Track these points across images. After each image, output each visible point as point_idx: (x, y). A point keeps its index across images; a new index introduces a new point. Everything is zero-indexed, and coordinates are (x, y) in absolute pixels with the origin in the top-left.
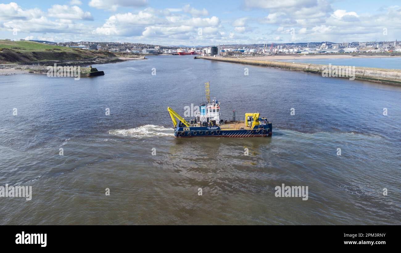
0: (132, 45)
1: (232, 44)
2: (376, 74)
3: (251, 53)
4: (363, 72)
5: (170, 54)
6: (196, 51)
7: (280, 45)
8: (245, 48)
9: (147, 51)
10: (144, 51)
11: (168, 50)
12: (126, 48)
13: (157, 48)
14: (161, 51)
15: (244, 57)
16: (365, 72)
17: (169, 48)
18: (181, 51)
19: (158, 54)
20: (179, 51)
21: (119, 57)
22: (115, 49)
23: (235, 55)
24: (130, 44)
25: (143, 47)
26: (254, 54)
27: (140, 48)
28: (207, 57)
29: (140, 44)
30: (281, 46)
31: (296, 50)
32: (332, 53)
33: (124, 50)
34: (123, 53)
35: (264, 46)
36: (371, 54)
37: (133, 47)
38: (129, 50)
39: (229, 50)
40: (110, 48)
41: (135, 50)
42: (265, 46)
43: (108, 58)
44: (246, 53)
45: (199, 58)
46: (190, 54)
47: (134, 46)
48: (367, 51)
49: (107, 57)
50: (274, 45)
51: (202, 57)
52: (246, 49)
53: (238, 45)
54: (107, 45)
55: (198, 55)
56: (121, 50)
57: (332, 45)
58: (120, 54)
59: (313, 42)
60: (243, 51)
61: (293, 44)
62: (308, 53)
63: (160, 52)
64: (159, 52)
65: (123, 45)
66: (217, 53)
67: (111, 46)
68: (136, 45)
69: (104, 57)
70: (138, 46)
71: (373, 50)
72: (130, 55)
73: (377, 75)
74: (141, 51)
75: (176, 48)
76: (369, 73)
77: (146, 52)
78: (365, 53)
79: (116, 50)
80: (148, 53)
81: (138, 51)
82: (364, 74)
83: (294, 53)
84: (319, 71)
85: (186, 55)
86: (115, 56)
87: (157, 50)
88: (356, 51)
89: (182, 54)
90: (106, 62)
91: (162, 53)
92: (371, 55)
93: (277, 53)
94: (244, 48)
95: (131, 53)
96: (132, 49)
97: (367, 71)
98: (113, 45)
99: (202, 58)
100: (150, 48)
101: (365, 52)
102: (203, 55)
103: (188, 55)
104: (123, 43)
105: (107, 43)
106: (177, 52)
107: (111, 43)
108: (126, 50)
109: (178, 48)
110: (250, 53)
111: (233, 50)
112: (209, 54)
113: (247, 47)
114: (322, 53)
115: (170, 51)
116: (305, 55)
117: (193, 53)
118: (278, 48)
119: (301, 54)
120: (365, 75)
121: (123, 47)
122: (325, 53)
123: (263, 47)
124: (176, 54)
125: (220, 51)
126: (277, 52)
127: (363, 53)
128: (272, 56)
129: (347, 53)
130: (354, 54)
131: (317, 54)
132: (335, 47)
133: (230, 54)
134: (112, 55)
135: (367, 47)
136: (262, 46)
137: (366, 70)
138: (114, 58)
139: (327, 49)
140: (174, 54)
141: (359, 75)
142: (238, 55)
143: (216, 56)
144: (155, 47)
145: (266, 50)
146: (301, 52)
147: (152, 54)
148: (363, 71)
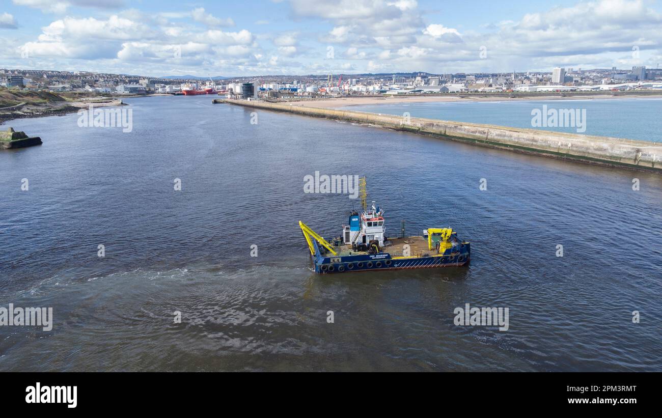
0: (96, 77)
1: (276, 75)
2: (505, 136)
3: (309, 94)
4: (485, 133)
5: (168, 93)
6: (216, 88)
7: (352, 77)
8: (298, 82)
9: (126, 89)
10: (120, 89)
11: (164, 87)
12: (85, 82)
13: (144, 83)
14: (152, 89)
15: (297, 101)
16: (489, 133)
17: (166, 83)
18: (188, 89)
19: (147, 93)
20: (185, 88)
21: (72, 102)
22: (61, 86)
23: (282, 97)
24: (91, 75)
25: (117, 80)
26: (314, 95)
27: (111, 83)
28: (236, 101)
29: (110, 75)
30: (354, 80)
31: (377, 88)
32: (432, 92)
33: (79, 87)
34: (80, 94)
35: (328, 78)
36: (485, 94)
37: (98, 81)
38: (91, 86)
39: (271, 86)
40: (50, 83)
41: (101, 86)
42: (330, 78)
43: (48, 104)
44: (301, 94)
45: (222, 103)
46: (204, 93)
47: (101, 80)
48: (480, 90)
49: (45, 103)
50: (343, 78)
51: (226, 100)
52: (299, 84)
53: (285, 76)
54: (45, 76)
55: (219, 95)
56: (74, 87)
57: (430, 77)
58: (74, 96)
59: (400, 72)
60: (296, 90)
61: (370, 75)
62: (396, 93)
63: (150, 90)
64: (147, 90)
65: (77, 76)
66: (253, 95)
67: (54, 79)
68: (104, 77)
69: (41, 103)
70: (107, 78)
71: (487, 88)
72: (93, 96)
73: (506, 138)
74: (114, 89)
75: (179, 82)
76: (495, 134)
77: (123, 90)
78: (476, 93)
79: (64, 88)
80: (127, 92)
81: (109, 90)
82: (487, 136)
83: (375, 93)
84: (421, 130)
85: (197, 94)
86: (63, 100)
87: (144, 86)
88: (465, 90)
89: (190, 93)
90: (45, 114)
91: (153, 92)
92: (486, 96)
93: (349, 94)
94: (295, 82)
95: (94, 94)
96: (95, 85)
97: (492, 131)
98: (58, 76)
99: (227, 102)
100: (130, 82)
101: (476, 91)
102: (229, 96)
103: (200, 94)
104: (76, 72)
105: (46, 72)
106: (181, 90)
107: (52, 72)
108: (84, 87)
109: (182, 83)
110: (306, 94)
111: (278, 87)
112: (239, 96)
113: (300, 79)
114: (417, 93)
115: (168, 88)
116: (392, 97)
117: (210, 92)
118: (349, 83)
119: (386, 95)
120: (489, 137)
121: (78, 81)
122: (422, 92)
123: (327, 80)
124: (179, 93)
125: (257, 89)
126: (349, 91)
127: (474, 93)
128: (343, 98)
129: (453, 94)
130: (463, 94)
131: (410, 95)
132: (434, 81)
133: (275, 95)
134: (55, 97)
135: (477, 82)
136: (323, 78)
137: (490, 130)
138: (60, 105)
139: (423, 85)
140: (176, 93)
141: (479, 136)
142: (289, 98)
143: (251, 100)
144: (140, 81)
145: (332, 89)
146: (385, 91)
147: (134, 94)
148: (486, 131)
